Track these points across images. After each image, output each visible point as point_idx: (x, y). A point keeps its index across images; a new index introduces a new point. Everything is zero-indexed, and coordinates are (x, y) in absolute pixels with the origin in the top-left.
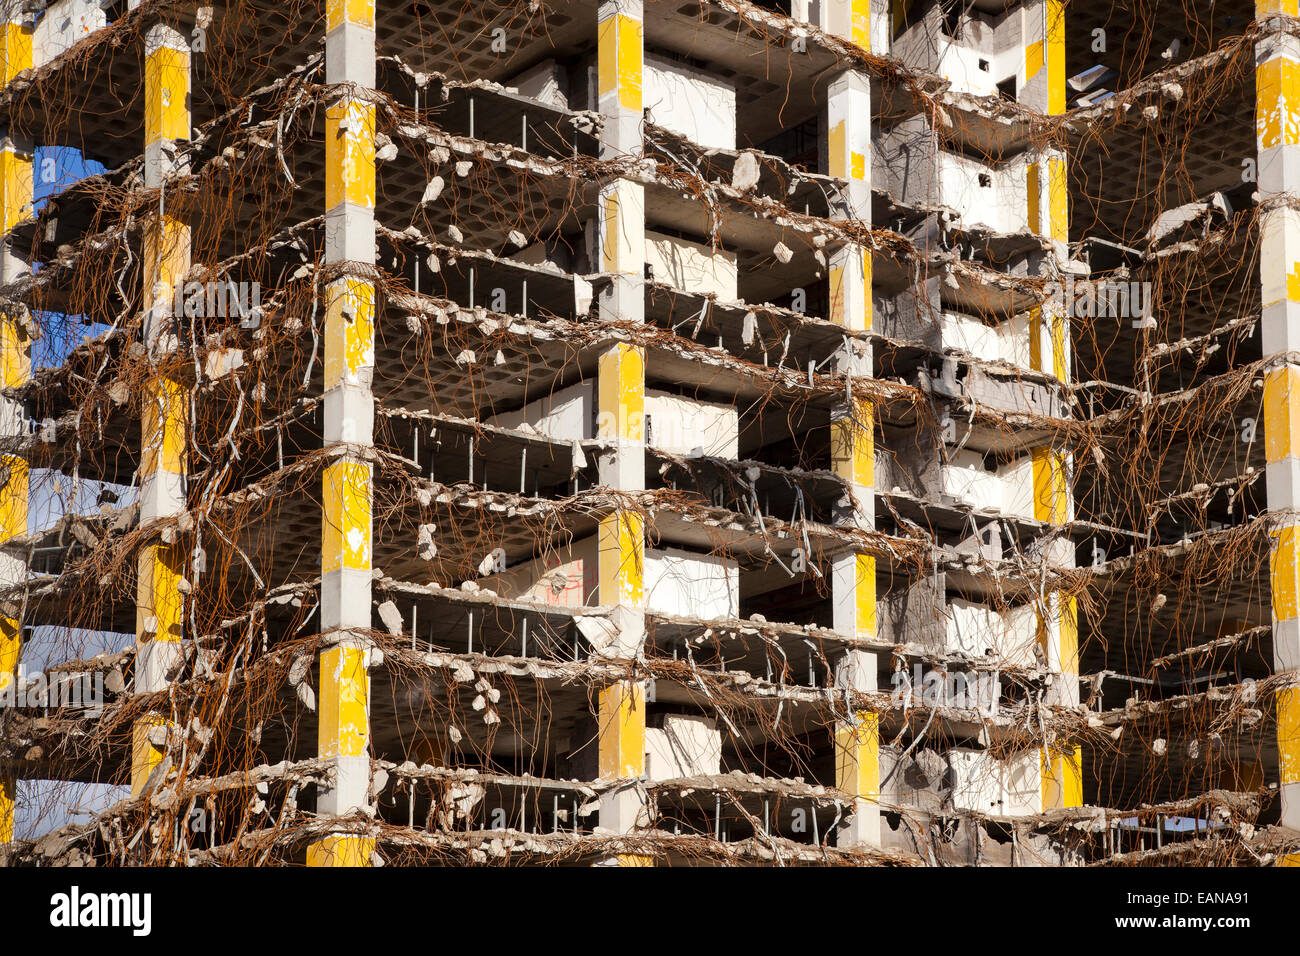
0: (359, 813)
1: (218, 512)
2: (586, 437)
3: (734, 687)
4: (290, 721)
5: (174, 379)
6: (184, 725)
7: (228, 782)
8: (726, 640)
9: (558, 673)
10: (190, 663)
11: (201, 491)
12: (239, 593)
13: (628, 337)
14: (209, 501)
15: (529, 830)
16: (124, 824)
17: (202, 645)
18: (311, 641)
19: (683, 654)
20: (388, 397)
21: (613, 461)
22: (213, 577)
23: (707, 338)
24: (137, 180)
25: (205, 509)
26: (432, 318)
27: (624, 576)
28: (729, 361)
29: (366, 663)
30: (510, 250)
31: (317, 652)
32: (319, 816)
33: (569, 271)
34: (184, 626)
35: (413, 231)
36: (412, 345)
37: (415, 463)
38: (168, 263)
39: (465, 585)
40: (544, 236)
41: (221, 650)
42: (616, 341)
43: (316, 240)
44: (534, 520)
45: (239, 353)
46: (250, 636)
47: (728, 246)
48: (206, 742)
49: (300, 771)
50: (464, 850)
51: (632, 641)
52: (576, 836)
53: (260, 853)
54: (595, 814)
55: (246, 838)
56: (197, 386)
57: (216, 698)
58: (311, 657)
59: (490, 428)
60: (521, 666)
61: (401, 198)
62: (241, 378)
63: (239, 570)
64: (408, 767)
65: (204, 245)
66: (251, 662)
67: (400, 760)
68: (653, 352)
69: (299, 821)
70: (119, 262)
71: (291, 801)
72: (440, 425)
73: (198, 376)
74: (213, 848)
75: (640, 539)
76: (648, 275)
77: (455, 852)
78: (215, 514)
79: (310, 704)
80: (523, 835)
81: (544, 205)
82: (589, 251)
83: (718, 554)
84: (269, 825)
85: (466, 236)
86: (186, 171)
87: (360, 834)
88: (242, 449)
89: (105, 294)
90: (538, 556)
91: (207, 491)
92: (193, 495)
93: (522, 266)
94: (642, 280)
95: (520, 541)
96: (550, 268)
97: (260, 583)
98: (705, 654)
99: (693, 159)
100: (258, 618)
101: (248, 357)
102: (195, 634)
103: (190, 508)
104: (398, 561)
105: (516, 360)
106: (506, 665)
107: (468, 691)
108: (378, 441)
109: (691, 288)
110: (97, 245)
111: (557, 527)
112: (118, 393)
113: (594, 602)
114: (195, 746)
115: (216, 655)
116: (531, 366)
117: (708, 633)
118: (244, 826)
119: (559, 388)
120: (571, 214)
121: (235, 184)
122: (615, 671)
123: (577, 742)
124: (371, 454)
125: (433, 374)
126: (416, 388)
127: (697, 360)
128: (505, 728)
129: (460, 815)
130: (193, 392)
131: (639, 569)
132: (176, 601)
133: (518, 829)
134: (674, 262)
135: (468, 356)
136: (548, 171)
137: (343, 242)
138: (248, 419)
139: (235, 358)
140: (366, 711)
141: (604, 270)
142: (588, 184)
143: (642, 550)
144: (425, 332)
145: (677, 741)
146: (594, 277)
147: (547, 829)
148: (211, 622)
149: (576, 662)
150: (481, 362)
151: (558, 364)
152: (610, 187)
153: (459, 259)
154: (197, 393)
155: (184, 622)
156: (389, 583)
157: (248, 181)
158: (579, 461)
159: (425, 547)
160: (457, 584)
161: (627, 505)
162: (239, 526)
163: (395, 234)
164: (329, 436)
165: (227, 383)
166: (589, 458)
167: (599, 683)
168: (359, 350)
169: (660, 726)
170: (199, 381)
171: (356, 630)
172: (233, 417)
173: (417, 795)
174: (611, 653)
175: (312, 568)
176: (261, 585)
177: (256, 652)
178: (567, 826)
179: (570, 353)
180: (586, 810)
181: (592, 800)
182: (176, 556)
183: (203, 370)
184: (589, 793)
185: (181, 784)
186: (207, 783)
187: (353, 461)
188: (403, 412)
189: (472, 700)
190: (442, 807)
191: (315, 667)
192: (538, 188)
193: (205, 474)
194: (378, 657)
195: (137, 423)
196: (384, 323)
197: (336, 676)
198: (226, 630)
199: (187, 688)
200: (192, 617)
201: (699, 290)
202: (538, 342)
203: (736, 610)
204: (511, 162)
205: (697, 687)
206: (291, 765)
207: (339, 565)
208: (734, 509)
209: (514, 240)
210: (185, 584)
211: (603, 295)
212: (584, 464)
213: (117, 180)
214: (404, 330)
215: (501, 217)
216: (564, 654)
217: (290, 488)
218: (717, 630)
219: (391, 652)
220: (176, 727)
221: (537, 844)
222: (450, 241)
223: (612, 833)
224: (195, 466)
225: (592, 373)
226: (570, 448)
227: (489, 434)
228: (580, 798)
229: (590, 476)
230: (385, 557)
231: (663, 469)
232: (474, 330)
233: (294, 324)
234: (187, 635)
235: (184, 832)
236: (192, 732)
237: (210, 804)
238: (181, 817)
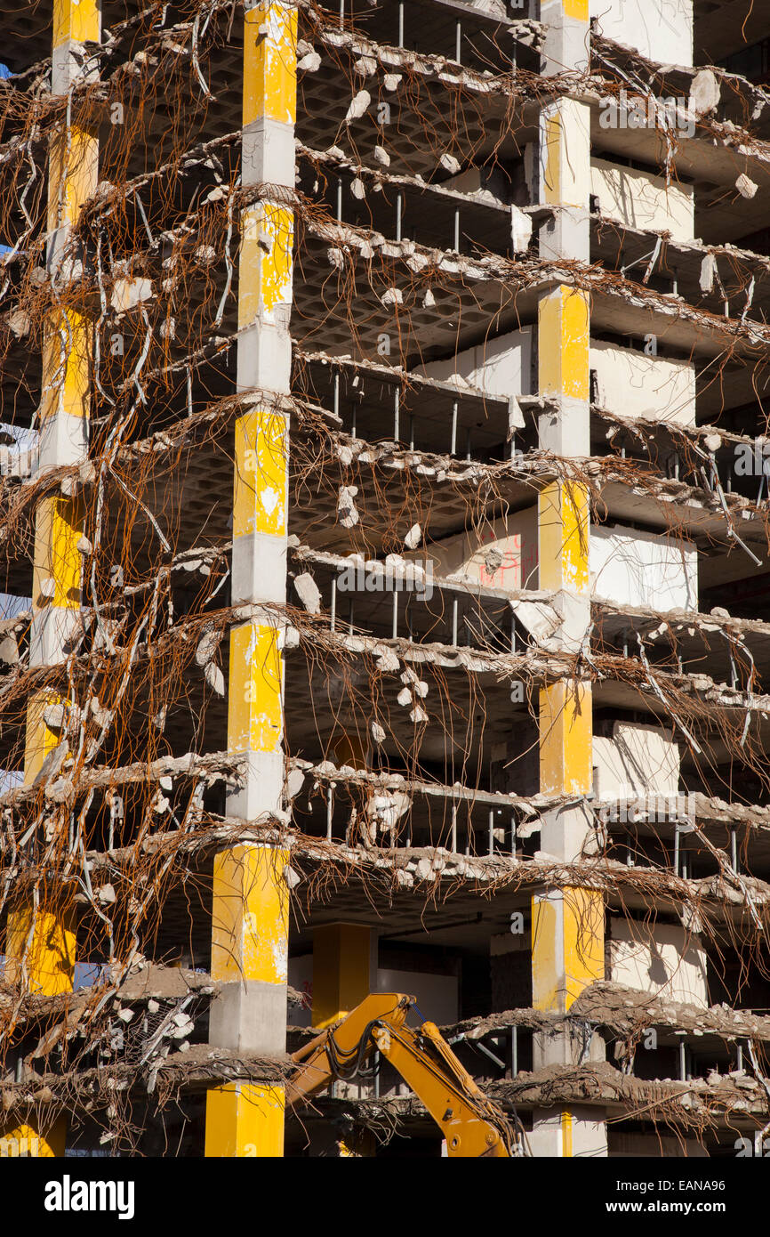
0: (272, 819)
1: (122, 463)
2: (524, 393)
3: (693, 692)
4: (197, 707)
5: (78, 310)
6: (81, 705)
7: (129, 774)
8: (683, 636)
9: (493, 666)
10: (90, 634)
11: (104, 438)
12: (143, 556)
13: (571, 280)
14: (113, 450)
15: (461, 850)
16: (16, 818)
17: (103, 614)
18: (220, 615)
19: (634, 651)
20: (307, 339)
21: (554, 421)
22: (115, 536)
23: (660, 284)
24: (44, 85)
25: (109, 458)
26: (356, 251)
27: (567, 556)
28: (685, 310)
29: (281, 644)
30: (441, 176)
31: (227, 629)
32: (227, 819)
33: (507, 202)
34: (84, 591)
35: (336, 151)
36: (333, 281)
37: (335, 416)
38: (74, 180)
39: (389, 559)
40: (479, 160)
41: (123, 621)
42: (557, 283)
43: (232, 158)
44: (466, 487)
45: (148, 283)
46: (154, 606)
47: (684, 177)
48: (106, 726)
49: (208, 766)
50: (388, 870)
51: (576, 633)
52: (514, 861)
53: (163, 859)
54: (536, 836)
55: (148, 841)
56: (102, 319)
57: (116, 676)
58: (221, 634)
59: (418, 378)
60: (452, 656)
61: (323, 113)
62: (149, 312)
63: (143, 529)
64: (326, 768)
65: (113, 160)
66: (154, 637)
67: (317, 760)
68: (599, 297)
69: (205, 825)
70: (23, 176)
71: (197, 802)
72: (364, 373)
73: (104, 307)
74: (112, 851)
75: (585, 513)
76: (594, 208)
77: (378, 872)
78: (119, 464)
79: (219, 688)
80: (454, 856)
81: (479, 125)
82: (528, 179)
83: (673, 535)
84: (174, 827)
85: (393, 158)
86: (95, 77)
87: (272, 843)
88: (149, 392)
89: (7, 210)
90: (470, 528)
91: (111, 438)
92: (95, 442)
93: (455, 194)
94: (587, 214)
95: (450, 511)
96: (485, 197)
97: (166, 545)
98: (659, 652)
99: (645, 76)
100: (163, 585)
101: (156, 288)
102: (95, 601)
103: (92, 456)
104: (316, 528)
105: (448, 301)
106: (433, 654)
107: (392, 683)
108: (295, 389)
109: (642, 225)
111: (492, 496)
112: (19, 323)
113: (533, 585)
114: (94, 731)
115: (117, 626)
116: (463, 309)
117: (663, 627)
118: (145, 827)
119: (494, 335)
120: (509, 136)
121: (147, 93)
122: (558, 667)
123: (515, 748)
124: (287, 404)
125: (356, 314)
126: (338, 330)
127: (648, 308)
128: (434, 727)
129: (383, 829)
130: (98, 326)
131: (584, 549)
132: (76, 562)
133: (449, 848)
134: (623, 194)
135: (394, 296)
136: (483, 88)
137: (261, 161)
138: (156, 358)
139: (142, 289)
140: (279, 700)
141: (545, 202)
142: (529, 102)
143: (587, 528)
144: (348, 267)
145: (629, 754)
146: (533, 209)
147: (482, 851)
148: (112, 588)
149: (514, 654)
150: (408, 302)
151: (493, 307)
152: (552, 107)
153: (386, 184)
154: (102, 327)
155: (84, 587)
156: (306, 552)
157: (160, 90)
158: (517, 420)
159: (346, 512)
160: (381, 557)
161: (571, 473)
162: (145, 479)
163: (317, 155)
164: (242, 381)
165: (134, 317)
166: (527, 418)
167: (538, 680)
168: (276, 284)
169: (609, 735)
170: (104, 313)
171: (269, 605)
172: (140, 356)
173: (336, 801)
174: (552, 646)
175: (221, 530)
176: (167, 548)
177: (161, 627)
178: (505, 848)
179: (507, 296)
180: (525, 831)
181: (533, 818)
182: (76, 510)
183: (109, 301)
184: (529, 810)
185: (78, 774)
186: (105, 774)
187: (268, 411)
188: (323, 357)
189: (397, 693)
190: (364, 817)
191: (224, 645)
192: (473, 106)
193: (108, 418)
194: (294, 637)
195: (38, 358)
196: (303, 254)
197: (247, 657)
198: (129, 598)
199: (86, 663)
200: (93, 581)
201: (652, 226)
202: (471, 282)
203: (694, 602)
204: (444, 77)
205: (651, 691)
206: (198, 758)
207: (252, 529)
208: (691, 482)
209: (446, 165)
210: (84, 543)
211: (543, 229)
212: (522, 425)
213: (21, 85)
214: (325, 263)
215: (432, 137)
216: (500, 645)
217: (199, 439)
218: (673, 625)
219: (307, 633)
220: (73, 707)
221: (470, 867)
222: (376, 164)
223: (555, 860)
224: (98, 410)
225: (531, 319)
226: (507, 405)
227: (416, 385)
228: (519, 815)
229: (528, 438)
230: (302, 522)
231: (611, 433)
232: (401, 266)
233: (207, 252)
234: (87, 602)
235: (80, 830)
236: (91, 714)
237: (111, 799)
238: (77, 811)
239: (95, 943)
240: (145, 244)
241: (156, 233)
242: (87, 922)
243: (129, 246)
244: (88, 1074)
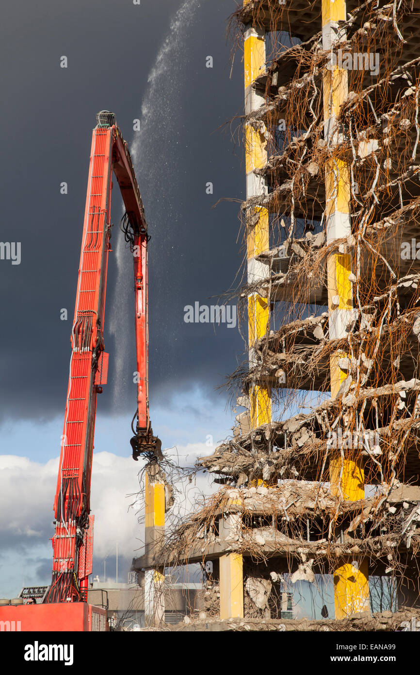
1: (369, 235)
4: (415, 355)
5: (342, 159)
6: (357, 357)
7: (383, 391)
10: (358, 322)
11: (359, 223)
12: (382, 281)
14: (363, 227)
16: (329, 414)
17: (364, 311)
22: (367, 272)
24: (319, 46)
25: (361, 233)
34: (354, 300)
38: (336, 93)
41: (375, 314)
43: (416, 73)
45: (376, 142)
46: (390, 306)
48: (370, 367)
53: (404, 433)
55: (396, 424)
56: (354, 162)
57: (372, 342)
62: (377, 156)
63: (381, 267)
65: (355, 81)
66: (391, 321)
70: (310, 94)
73: (354, 156)
74: (378, 429)
78: (367, 235)
84: (408, 416)
86: (344, 38)
88: (380, 197)
89: (304, 112)
91: (362, 222)
92: (355, 223)
97: (393, 275)
100: (394, 295)
101: (381, 144)
102: (360, 305)
103: (353, 232)
110: (299, 86)
112: (313, 169)
114: (364, 370)
115: (372, 317)
118: (394, 417)
121: (371, 43)
130: (352, 166)
132: (348, 286)
138: (382, 180)
139: (374, 144)
148: (368, 298)
154: (354, 166)
155: (354, 298)
157: (378, 41)
162: (380, 242)
165: (370, 160)
170: (355, 159)
172: (374, 179)
177: (394, 316)
182: (347, 261)
183: (357, 153)
185: (358, 392)
186: (371, 391)
193: (360, 212)
195: (323, 185)
198: (376, 302)
199: (357, 336)
200: (358, 295)
206: (418, 381)
210: (352, 277)
213: (307, 47)
217: (407, 219)
220: (353, 358)
224: (355, 209)
233: (406, 122)
234: (356, 306)
235: (361, 419)
236: (362, 362)
237: (374, 403)
238: (359, 411)
239: (373, 475)
240: (374, 122)
241: (379, 115)
242: (369, 465)
243: (366, 123)
244: (376, 539)
